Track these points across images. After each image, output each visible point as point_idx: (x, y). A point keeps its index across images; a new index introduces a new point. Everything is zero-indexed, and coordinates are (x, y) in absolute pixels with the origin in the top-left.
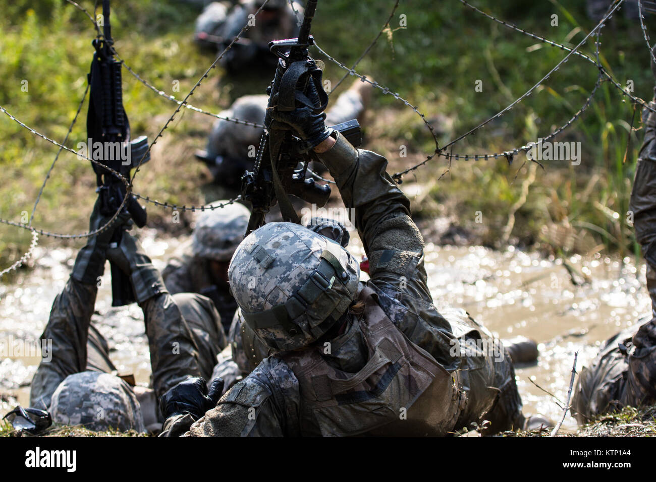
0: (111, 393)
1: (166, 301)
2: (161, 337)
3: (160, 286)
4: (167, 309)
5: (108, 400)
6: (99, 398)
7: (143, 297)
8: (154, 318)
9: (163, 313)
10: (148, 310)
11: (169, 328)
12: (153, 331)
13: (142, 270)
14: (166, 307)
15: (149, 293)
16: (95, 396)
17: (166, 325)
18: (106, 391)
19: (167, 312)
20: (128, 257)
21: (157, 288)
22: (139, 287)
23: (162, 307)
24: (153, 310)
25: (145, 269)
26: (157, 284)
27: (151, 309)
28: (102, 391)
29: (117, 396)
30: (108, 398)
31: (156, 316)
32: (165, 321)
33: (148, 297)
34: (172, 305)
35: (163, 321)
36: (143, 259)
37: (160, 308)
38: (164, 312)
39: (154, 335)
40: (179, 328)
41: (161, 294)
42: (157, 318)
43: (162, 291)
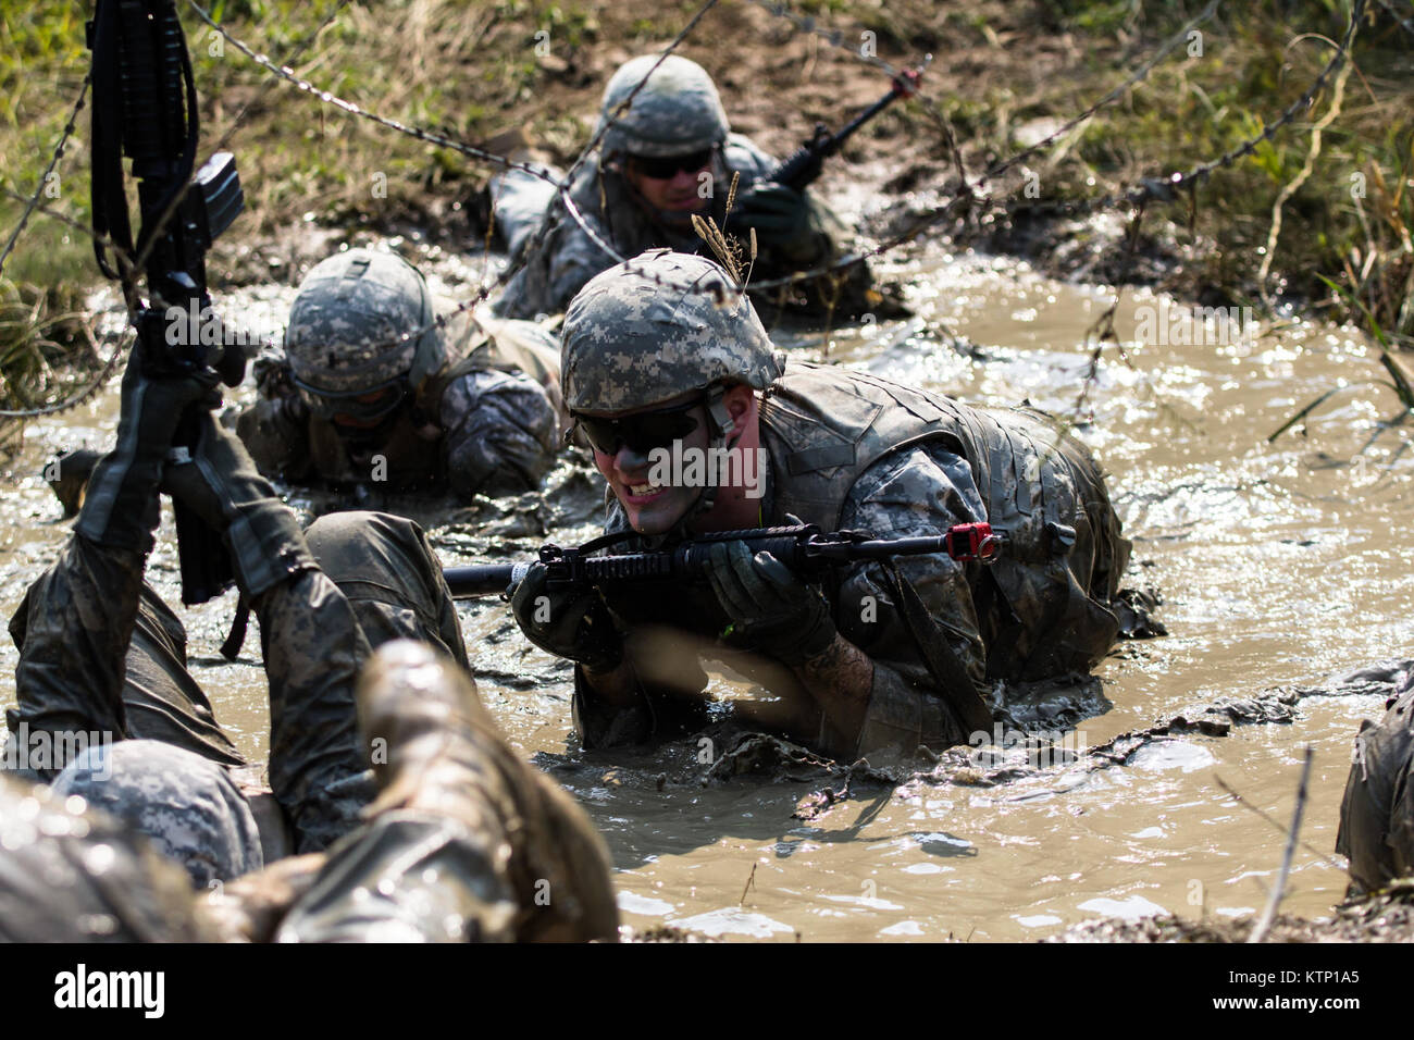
0: (196, 809)
1: (315, 589)
2: (307, 682)
3: (299, 553)
4: (318, 610)
5: (187, 826)
6: (164, 820)
7: (260, 583)
8: (288, 632)
9: (310, 622)
10: (271, 611)
11: (326, 658)
12: (284, 663)
13: (253, 516)
14: (316, 604)
15: (274, 570)
16: (153, 814)
17: (320, 652)
18: (183, 802)
19: (320, 617)
20: (217, 485)
21: (291, 557)
22: (249, 556)
23: (307, 605)
24: (284, 613)
25: (259, 511)
26: (295, 548)
27: (281, 609)
28: (171, 800)
29: (209, 817)
30: (187, 821)
31: (294, 628)
32: (316, 639)
33: (271, 582)
34: (332, 600)
35: (313, 640)
36: (253, 489)
37: (302, 606)
38: (314, 618)
39: (286, 675)
40: (353, 656)
41: (304, 573)
42: (294, 633)
43: (305, 565)
